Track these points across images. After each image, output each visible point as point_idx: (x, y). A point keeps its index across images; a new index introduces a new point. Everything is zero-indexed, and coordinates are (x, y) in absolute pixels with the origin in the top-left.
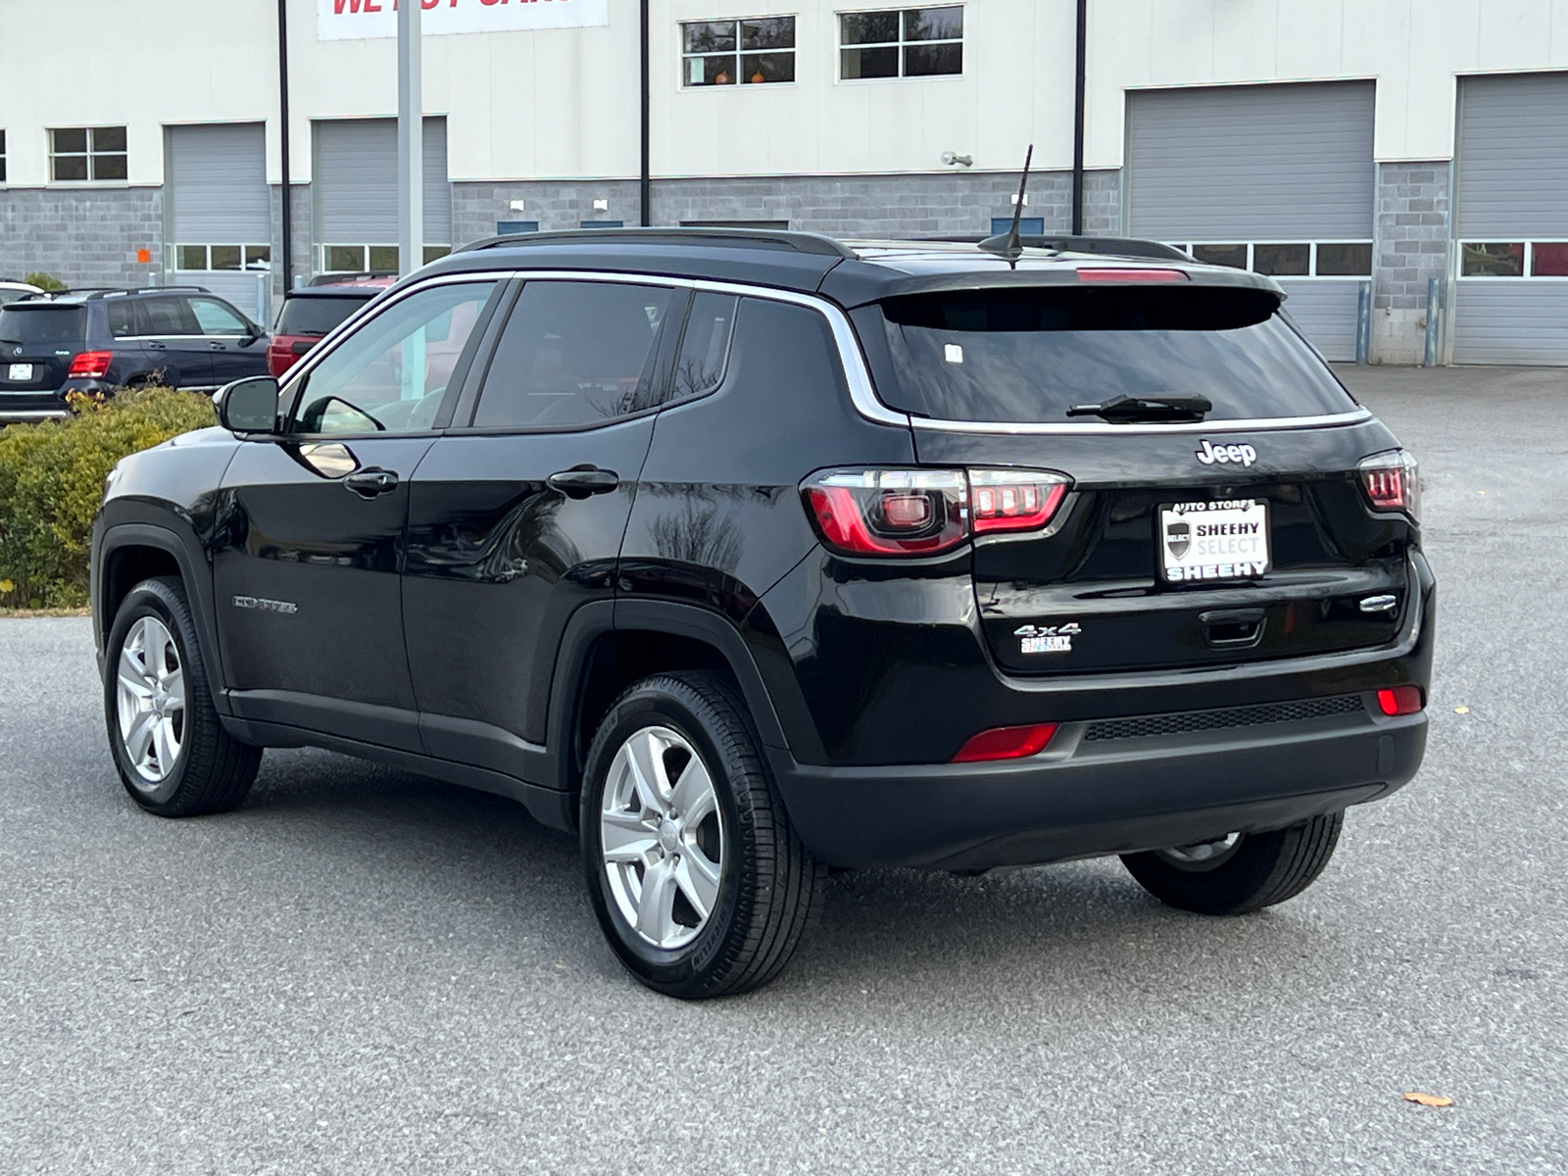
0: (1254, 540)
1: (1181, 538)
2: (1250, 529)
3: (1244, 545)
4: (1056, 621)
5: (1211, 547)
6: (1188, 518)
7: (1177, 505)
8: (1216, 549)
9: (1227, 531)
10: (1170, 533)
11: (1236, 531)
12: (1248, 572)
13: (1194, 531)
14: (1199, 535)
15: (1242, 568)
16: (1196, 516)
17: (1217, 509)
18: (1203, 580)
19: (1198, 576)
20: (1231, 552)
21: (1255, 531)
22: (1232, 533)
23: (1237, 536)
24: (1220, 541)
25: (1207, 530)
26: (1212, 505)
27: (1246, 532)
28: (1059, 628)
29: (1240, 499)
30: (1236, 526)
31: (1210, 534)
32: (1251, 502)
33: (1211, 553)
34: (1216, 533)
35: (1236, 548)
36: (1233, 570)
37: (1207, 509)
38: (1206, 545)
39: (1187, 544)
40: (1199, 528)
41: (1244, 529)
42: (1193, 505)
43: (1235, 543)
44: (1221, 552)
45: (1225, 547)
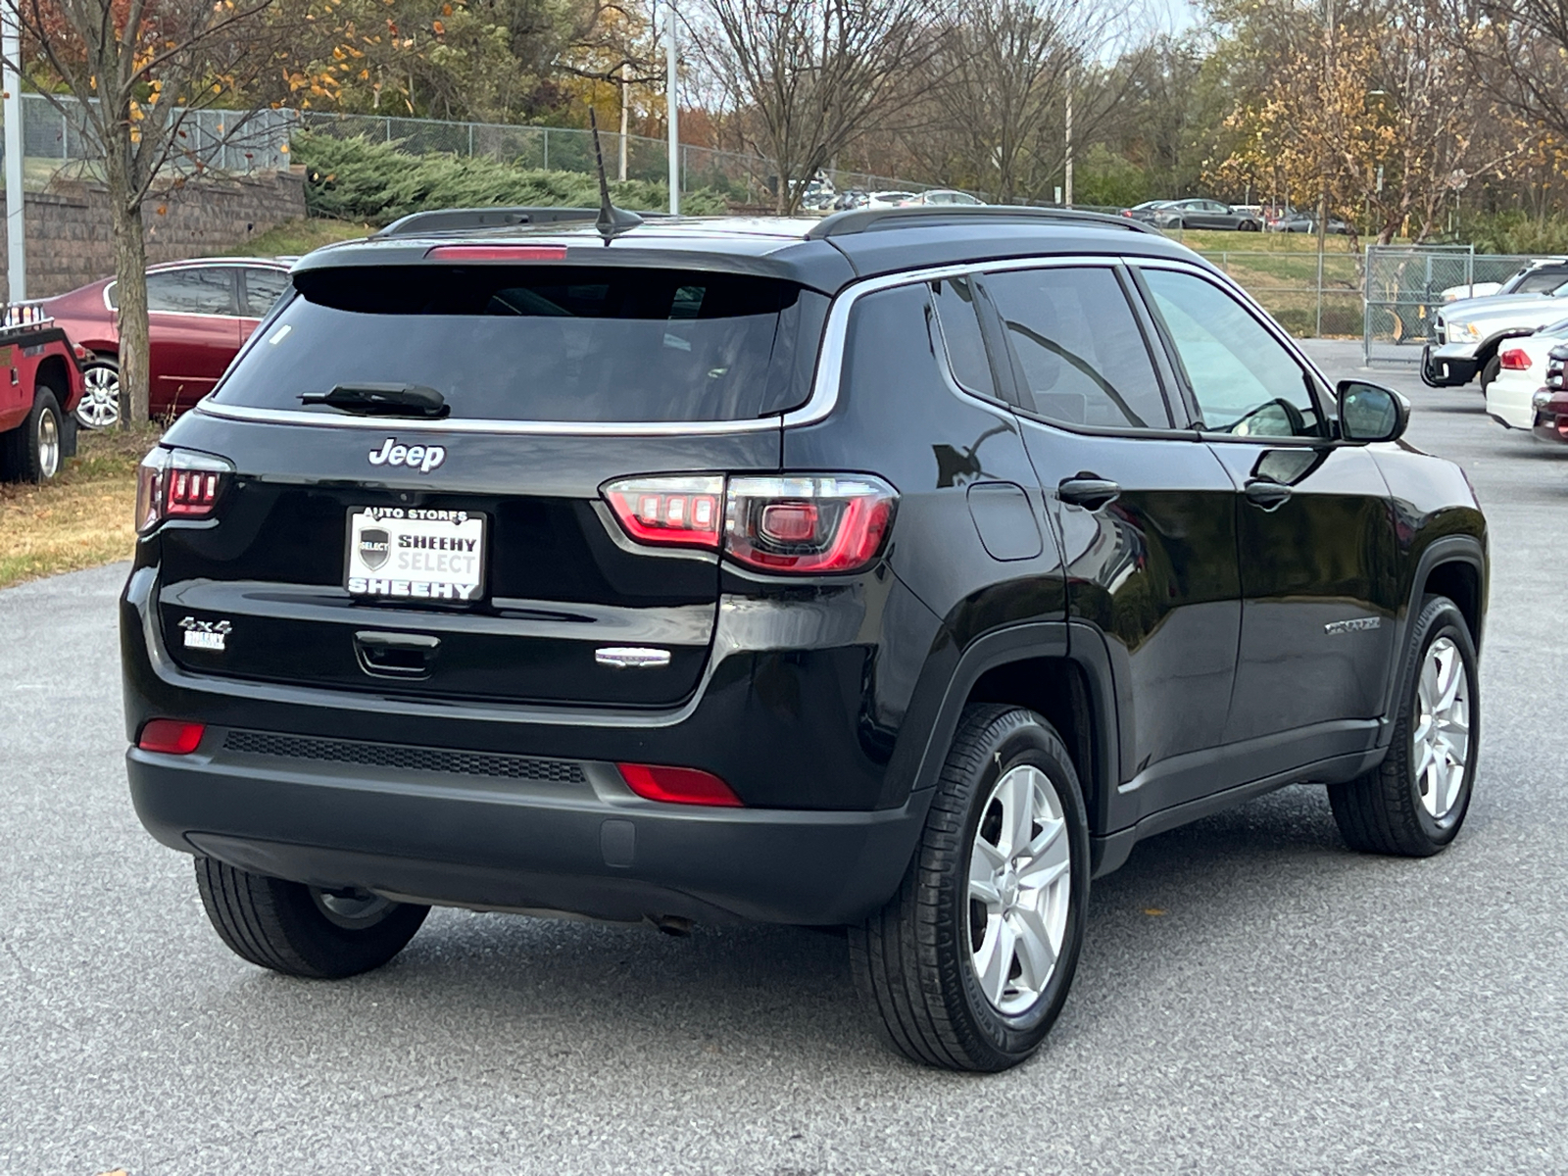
0: (469, 560)
1: (377, 547)
2: (465, 546)
3: (456, 564)
4: (213, 617)
5: (415, 561)
6: (385, 525)
7: (368, 509)
8: (422, 564)
9: (437, 545)
10: (364, 540)
11: (447, 546)
12: (448, 595)
13: (394, 540)
14: (401, 545)
15: (442, 590)
16: (396, 525)
17: (419, 518)
18: (389, 597)
19: (385, 591)
20: (440, 569)
21: (470, 549)
22: (442, 547)
23: (448, 552)
24: (427, 556)
25: (412, 541)
26: (412, 513)
27: (460, 548)
28: (215, 624)
29: (447, 510)
30: (448, 541)
31: (416, 546)
32: (462, 515)
33: (414, 567)
34: (424, 546)
35: (447, 566)
36: (429, 590)
37: (406, 517)
38: (409, 558)
39: (384, 554)
40: (401, 538)
41: (456, 545)
42: (388, 511)
43: (447, 560)
44: (428, 568)
45: (433, 563)
